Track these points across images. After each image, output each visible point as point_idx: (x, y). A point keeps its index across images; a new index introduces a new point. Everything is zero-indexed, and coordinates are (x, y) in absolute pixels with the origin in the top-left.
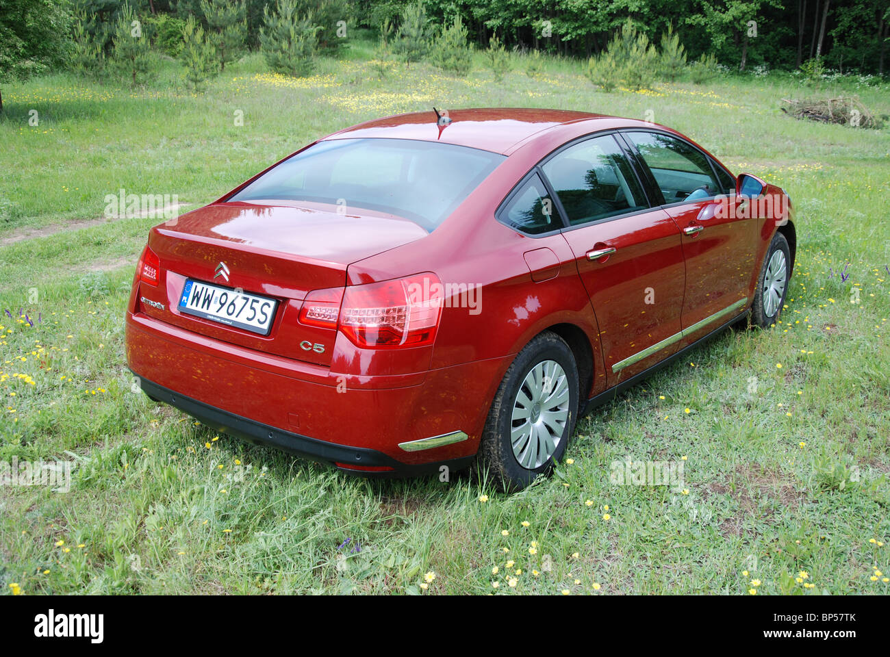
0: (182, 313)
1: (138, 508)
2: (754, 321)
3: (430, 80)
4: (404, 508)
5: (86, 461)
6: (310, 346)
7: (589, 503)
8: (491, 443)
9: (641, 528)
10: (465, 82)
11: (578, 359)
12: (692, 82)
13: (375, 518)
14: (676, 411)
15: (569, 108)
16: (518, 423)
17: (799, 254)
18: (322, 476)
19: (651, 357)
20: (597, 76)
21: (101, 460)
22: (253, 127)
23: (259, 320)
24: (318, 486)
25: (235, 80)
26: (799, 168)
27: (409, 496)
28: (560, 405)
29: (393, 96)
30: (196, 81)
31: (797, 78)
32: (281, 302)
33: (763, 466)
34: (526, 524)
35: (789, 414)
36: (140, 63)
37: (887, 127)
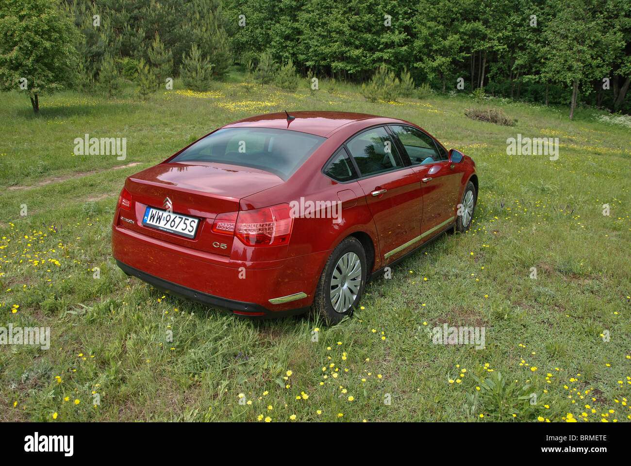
0: (144, 226)
1: (121, 336)
2: (457, 229)
3: (275, 94)
4: (271, 335)
5: (91, 309)
7: (374, 331)
8: (320, 298)
9: (402, 344)
10: (295, 95)
11: (366, 251)
12: (417, 98)
13: (256, 341)
14: (419, 279)
15: (352, 111)
16: (334, 287)
17: (480, 192)
18: (225, 318)
19: (404, 250)
20: (367, 93)
21: (99, 309)
22: (176, 120)
23: (189, 230)
24: (223, 324)
25: (166, 93)
26: (475, 146)
27: (274, 328)
28: (357, 277)
29: (254, 103)
30: (144, 94)
31: (472, 98)
32: (202, 220)
33: (466, 308)
34: (340, 343)
35: (477, 280)
36: (113, 84)
37: (517, 126)
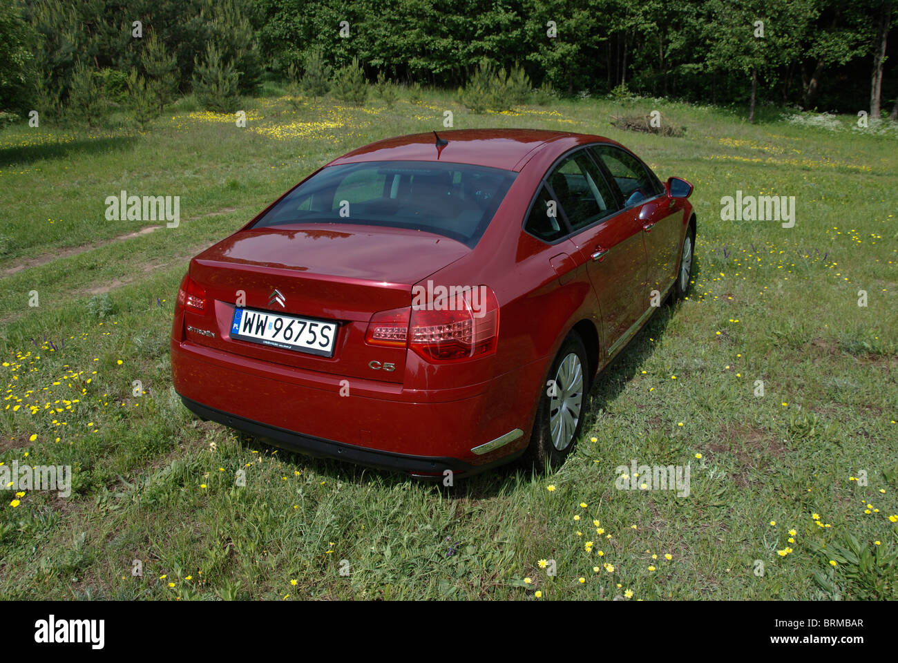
0: (234, 339)
3: (336, 110)
6: (379, 365)
8: (538, 434)
10: (365, 110)
12: (538, 104)
16: (553, 414)
19: (627, 338)
22: (199, 157)
23: (320, 343)
25: (174, 118)
28: (578, 391)
29: (309, 124)
30: (142, 122)
31: (613, 99)
32: (342, 325)
34: (584, 505)
35: (737, 375)
36: (94, 110)
37: (686, 136)
